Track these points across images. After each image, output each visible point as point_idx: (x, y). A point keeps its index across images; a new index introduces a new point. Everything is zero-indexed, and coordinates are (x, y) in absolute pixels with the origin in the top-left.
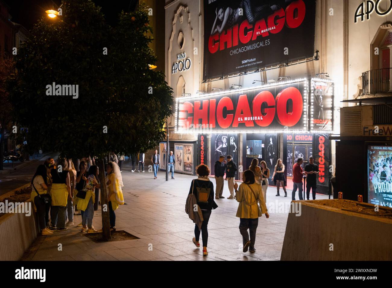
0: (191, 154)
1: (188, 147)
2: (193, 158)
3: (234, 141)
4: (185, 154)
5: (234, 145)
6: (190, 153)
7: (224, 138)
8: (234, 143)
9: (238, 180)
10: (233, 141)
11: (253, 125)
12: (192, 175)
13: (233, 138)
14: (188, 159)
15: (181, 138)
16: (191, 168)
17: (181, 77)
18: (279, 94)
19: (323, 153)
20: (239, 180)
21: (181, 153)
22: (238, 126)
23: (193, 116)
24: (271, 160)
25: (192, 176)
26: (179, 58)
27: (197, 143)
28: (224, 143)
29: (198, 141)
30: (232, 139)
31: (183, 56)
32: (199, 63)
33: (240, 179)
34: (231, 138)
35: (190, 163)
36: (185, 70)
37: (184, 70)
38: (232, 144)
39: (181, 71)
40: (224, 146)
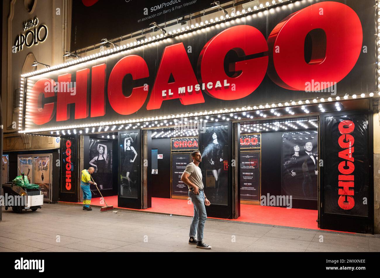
0: (48, 169)
1: (43, 159)
2: (51, 176)
3: (132, 144)
4: (36, 171)
5: (131, 150)
6: (46, 169)
7: (100, 146)
8: (132, 148)
9: (141, 209)
10: (129, 143)
11: (201, 100)
12: (51, 203)
13: (130, 139)
14: (43, 178)
15: (30, 146)
16: (48, 193)
17: (31, 54)
18: (278, 25)
19: (350, 152)
20: (143, 209)
21: (29, 170)
22: (162, 106)
23: (56, 101)
24: (215, 172)
25: (50, 205)
26: (26, 27)
27: (59, 152)
28: (101, 154)
29: (60, 148)
30: (127, 141)
31: (33, 24)
32: (63, 28)
33: (143, 206)
34: (126, 139)
35: (46, 184)
36: (37, 43)
37: (35, 43)
38: (129, 149)
39: (29, 46)
40: (101, 158)
